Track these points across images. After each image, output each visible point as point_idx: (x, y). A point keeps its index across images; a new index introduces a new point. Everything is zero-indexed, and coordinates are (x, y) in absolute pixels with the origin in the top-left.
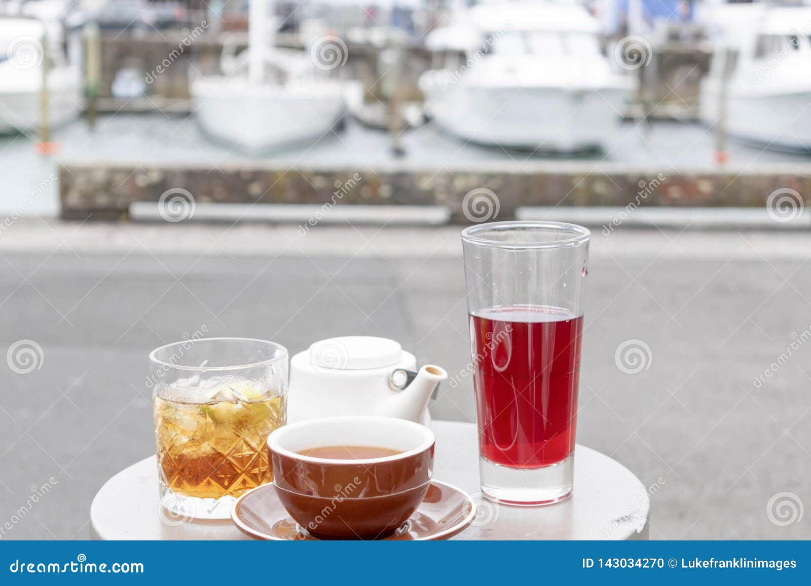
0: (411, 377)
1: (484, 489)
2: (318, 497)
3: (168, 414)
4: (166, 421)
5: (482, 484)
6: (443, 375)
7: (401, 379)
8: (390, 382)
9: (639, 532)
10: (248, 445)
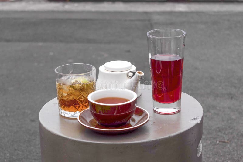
0: (134, 73)
1: (154, 109)
2: (102, 114)
3: (60, 87)
4: (60, 89)
5: (154, 107)
6: (143, 74)
7: (131, 74)
8: (128, 75)
9: (198, 123)
10: (83, 97)
